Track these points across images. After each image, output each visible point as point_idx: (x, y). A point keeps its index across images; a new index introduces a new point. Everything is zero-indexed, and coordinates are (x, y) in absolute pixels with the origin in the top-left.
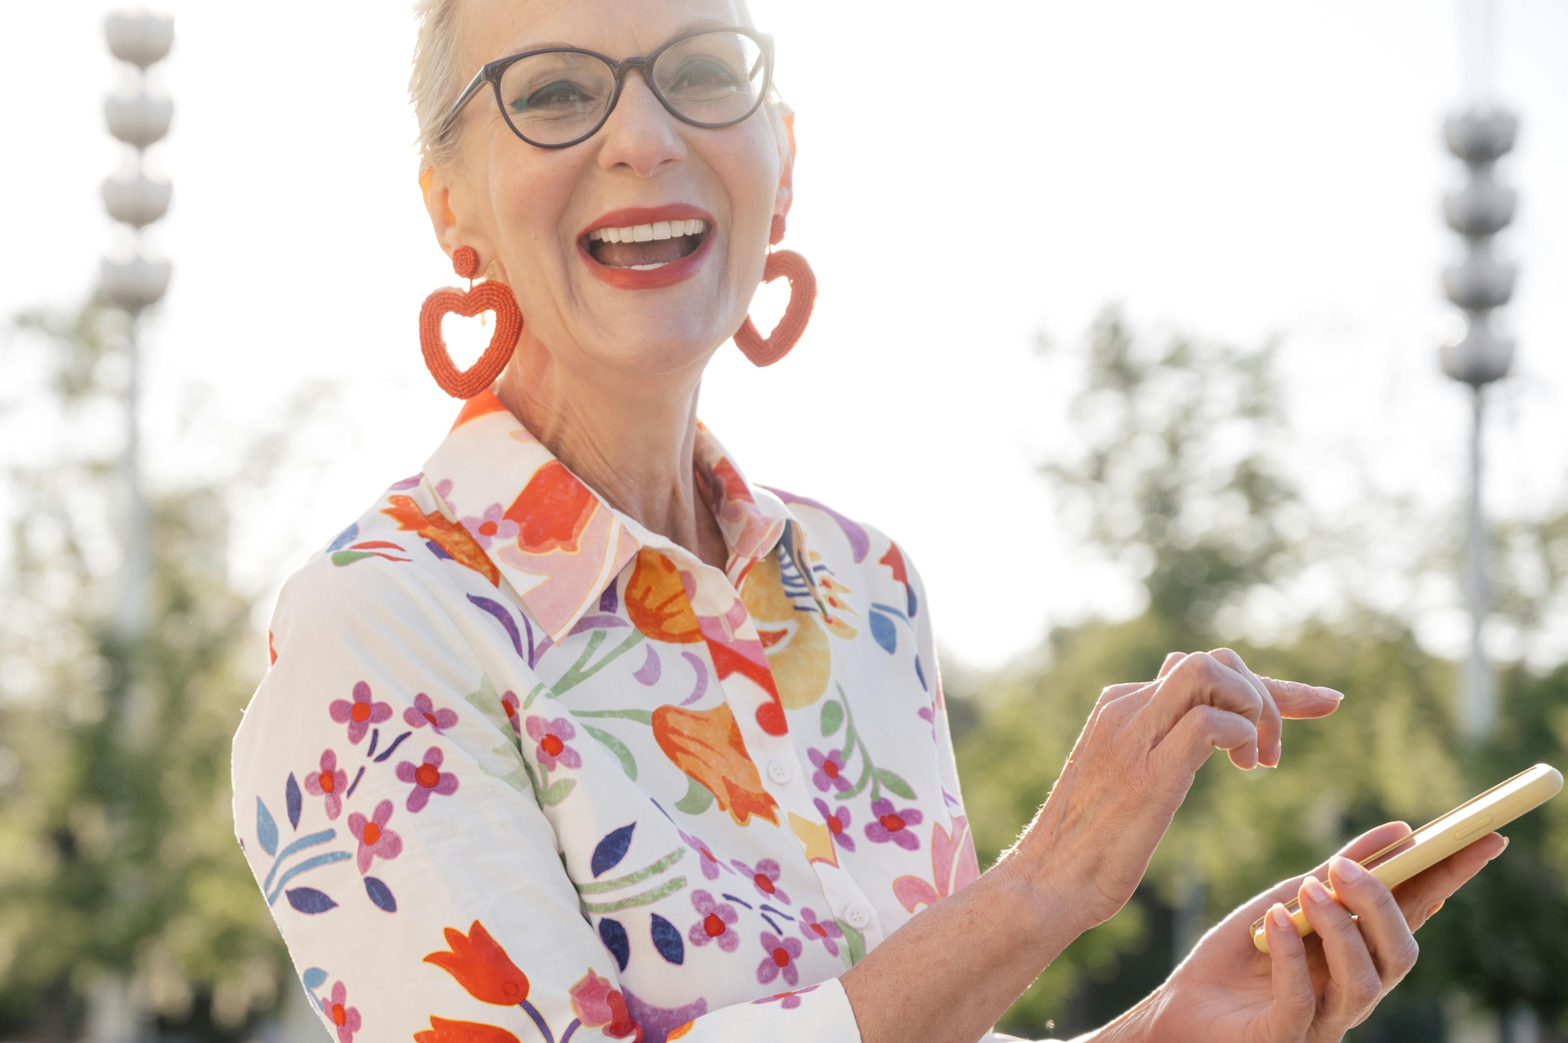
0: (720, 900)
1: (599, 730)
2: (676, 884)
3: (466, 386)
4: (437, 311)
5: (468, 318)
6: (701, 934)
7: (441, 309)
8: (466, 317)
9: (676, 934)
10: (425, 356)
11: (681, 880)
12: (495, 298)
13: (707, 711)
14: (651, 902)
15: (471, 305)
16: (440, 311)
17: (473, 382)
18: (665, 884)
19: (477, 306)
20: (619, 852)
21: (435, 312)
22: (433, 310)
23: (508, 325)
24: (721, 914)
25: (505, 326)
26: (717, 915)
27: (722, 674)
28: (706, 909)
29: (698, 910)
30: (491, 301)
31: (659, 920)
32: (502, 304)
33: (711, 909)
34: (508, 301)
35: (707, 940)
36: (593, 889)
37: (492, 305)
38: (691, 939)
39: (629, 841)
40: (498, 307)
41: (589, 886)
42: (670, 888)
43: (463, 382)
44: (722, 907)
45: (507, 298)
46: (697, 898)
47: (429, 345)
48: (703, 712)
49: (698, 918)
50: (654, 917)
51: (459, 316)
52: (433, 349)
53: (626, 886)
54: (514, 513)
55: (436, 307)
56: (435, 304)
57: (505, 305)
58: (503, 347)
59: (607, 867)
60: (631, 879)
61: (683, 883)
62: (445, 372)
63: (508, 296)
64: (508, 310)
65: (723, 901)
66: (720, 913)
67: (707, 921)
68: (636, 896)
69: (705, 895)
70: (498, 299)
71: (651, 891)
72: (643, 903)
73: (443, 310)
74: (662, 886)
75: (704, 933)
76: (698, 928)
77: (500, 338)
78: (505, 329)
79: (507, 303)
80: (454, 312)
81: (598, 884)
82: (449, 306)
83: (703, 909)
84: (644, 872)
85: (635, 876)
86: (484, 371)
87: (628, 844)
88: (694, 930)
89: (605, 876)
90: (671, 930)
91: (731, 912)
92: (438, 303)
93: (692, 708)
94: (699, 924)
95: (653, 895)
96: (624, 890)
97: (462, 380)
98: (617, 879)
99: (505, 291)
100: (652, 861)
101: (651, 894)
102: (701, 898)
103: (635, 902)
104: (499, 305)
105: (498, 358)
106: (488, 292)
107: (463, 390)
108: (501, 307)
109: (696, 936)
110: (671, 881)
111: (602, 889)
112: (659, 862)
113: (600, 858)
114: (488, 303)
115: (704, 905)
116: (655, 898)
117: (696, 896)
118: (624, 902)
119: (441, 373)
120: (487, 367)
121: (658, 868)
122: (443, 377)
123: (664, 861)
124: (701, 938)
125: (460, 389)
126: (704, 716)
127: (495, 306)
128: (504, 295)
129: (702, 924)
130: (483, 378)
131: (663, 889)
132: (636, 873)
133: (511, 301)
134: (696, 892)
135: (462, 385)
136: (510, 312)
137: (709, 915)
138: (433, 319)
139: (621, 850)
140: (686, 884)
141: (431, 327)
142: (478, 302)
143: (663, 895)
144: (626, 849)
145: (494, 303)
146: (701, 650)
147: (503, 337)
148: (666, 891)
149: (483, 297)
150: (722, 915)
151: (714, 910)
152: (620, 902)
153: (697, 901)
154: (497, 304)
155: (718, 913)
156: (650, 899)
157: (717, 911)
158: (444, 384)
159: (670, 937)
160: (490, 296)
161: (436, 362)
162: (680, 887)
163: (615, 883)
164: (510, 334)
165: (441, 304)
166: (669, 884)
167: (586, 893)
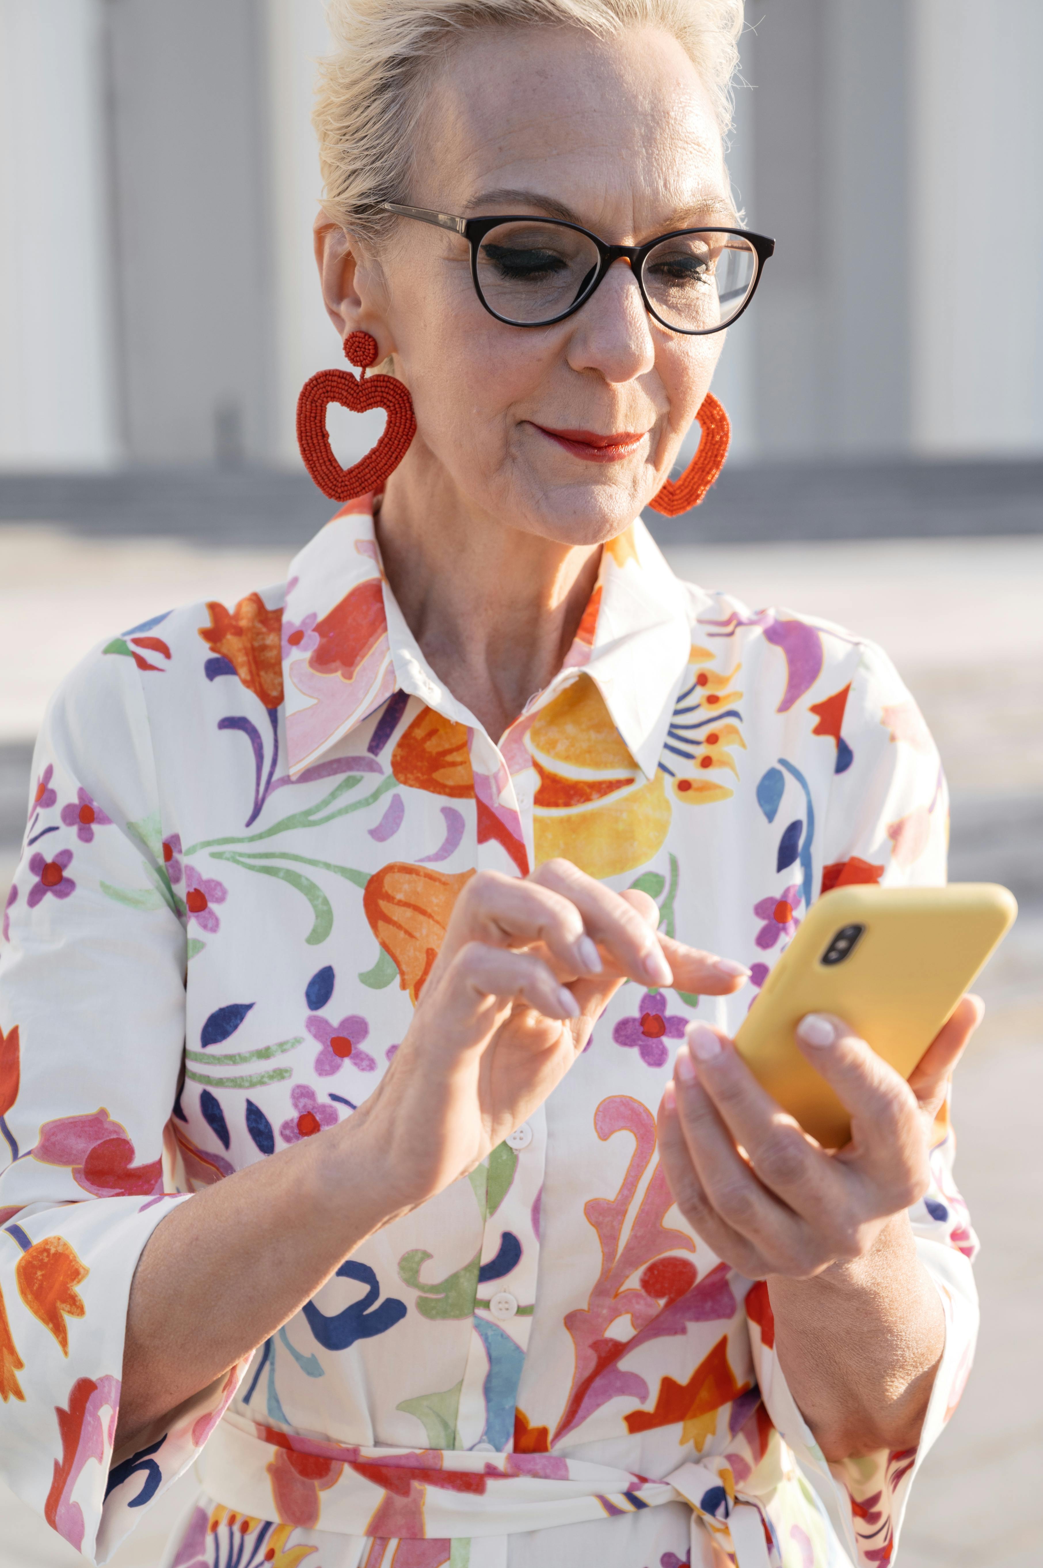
0: (323, 1098)
1: (307, 879)
2: (280, 1074)
3: (346, 488)
4: (321, 398)
5: (356, 413)
6: (293, 1132)
7: (327, 398)
8: (353, 412)
9: (268, 1125)
10: (302, 445)
11: (286, 1071)
12: (390, 398)
13: (449, 875)
14: (248, 1088)
15: (361, 399)
16: (325, 399)
17: (355, 485)
18: (267, 1072)
19: (369, 402)
20: (229, 1028)
21: (319, 399)
22: (317, 396)
23: (401, 430)
24: (320, 1114)
25: (398, 431)
26: (315, 1115)
27: (482, 837)
28: (304, 1106)
29: (296, 1106)
30: (385, 401)
31: (253, 1108)
32: (397, 406)
33: (310, 1107)
34: (405, 404)
35: (298, 1139)
36: (198, 1058)
37: (385, 404)
38: (282, 1134)
39: (242, 1019)
40: (392, 408)
41: (196, 1054)
42: (271, 1077)
43: (343, 484)
44: (323, 1108)
45: (403, 400)
46: (298, 1094)
47: (308, 434)
48: (443, 875)
49: (292, 1114)
50: (249, 1103)
51: (345, 409)
52: (312, 438)
53: (228, 1065)
54: (322, 628)
55: (321, 394)
56: (321, 391)
57: (401, 407)
58: (393, 453)
59: (214, 1041)
60: (232, 1059)
61: (287, 1075)
62: (324, 467)
63: (405, 398)
64: (403, 414)
65: (328, 1101)
66: (318, 1113)
67: (301, 1118)
68: (236, 1078)
69: (308, 1092)
70: (393, 400)
71: (250, 1076)
72: (240, 1086)
73: (329, 399)
74: (263, 1074)
75: (296, 1131)
76: (291, 1125)
77: (390, 443)
78: (398, 434)
79: (402, 405)
80: (341, 403)
81: (204, 1054)
82: (337, 395)
83: (301, 1105)
84: (247, 1055)
85: (237, 1057)
86: (369, 475)
87: (239, 1022)
88: (286, 1125)
89: (212, 1049)
90: (263, 1121)
91: (332, 1114)
92: (324, 389)
93: (431, 866)
94: (292, 1120)
95: (251, 1081)
96: (227, 1068)
97: (342, 481)
98: (221, 1055)
99: (402, 392)
100: (261, 1046)
101: (249, 1079)
102: (302, 1093)
103: (236, 1083)
104: (394, 406)
105: (386, 464)
106: (383, 389)
107: (342, 492)
108: (395, 409)
109: (287, 1132)
110: (275, 1071)
111: (207, 1061)
112: (268, 1048)
113: (210, 1029)
114: (381, 402)
115: (303, 1101)
116: (252, 1085)
117: (298, 1091)
118: (225, 1080)
119: (319, 468)
120: (372, 472)
121: (264, 1054)
122: (321, 473)
123: (274, 1048)
124: (292, 1135)
125: (339, 491)
126: (443, 879)
127: (389, 407)
128: (401, 397)
129: (296, 1121)
130: (366, 483)
131: (263, 1077)
132: (239, 1054)
133: (407, 405)
134: (299, 1087)
135: (341, 486)
136: (405, 416)
137: (305, 1113)
138: (316, 406)
139: (231, 1026)
140: (290, 1076)
141: (313, 415)
142: (370, 398)
143: (262, 1083)
144: (236, 1027)
145: (388, 403)
146: (467, 808)
147: (394, 443)
148: (266, 1080)
149: (377, 394)
150: (320, 1116)
151: (313, 1109)
152: (221, 1079)
153: (296, 1095)
154: (391, 404)
155: (316, 1113)
156: (247, 1084)
157: (315, 1110)
158: (321, 481)
159: (262, 1127)
160: (385, 395)
161: (314, 455)
162: (283, 1078)
163: (219, 1059)
164: (402, 440)
165: (327, 392)
166: (271, 1073)
167: (192, 1060)
